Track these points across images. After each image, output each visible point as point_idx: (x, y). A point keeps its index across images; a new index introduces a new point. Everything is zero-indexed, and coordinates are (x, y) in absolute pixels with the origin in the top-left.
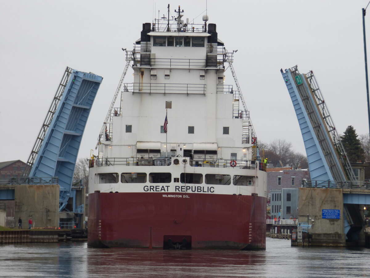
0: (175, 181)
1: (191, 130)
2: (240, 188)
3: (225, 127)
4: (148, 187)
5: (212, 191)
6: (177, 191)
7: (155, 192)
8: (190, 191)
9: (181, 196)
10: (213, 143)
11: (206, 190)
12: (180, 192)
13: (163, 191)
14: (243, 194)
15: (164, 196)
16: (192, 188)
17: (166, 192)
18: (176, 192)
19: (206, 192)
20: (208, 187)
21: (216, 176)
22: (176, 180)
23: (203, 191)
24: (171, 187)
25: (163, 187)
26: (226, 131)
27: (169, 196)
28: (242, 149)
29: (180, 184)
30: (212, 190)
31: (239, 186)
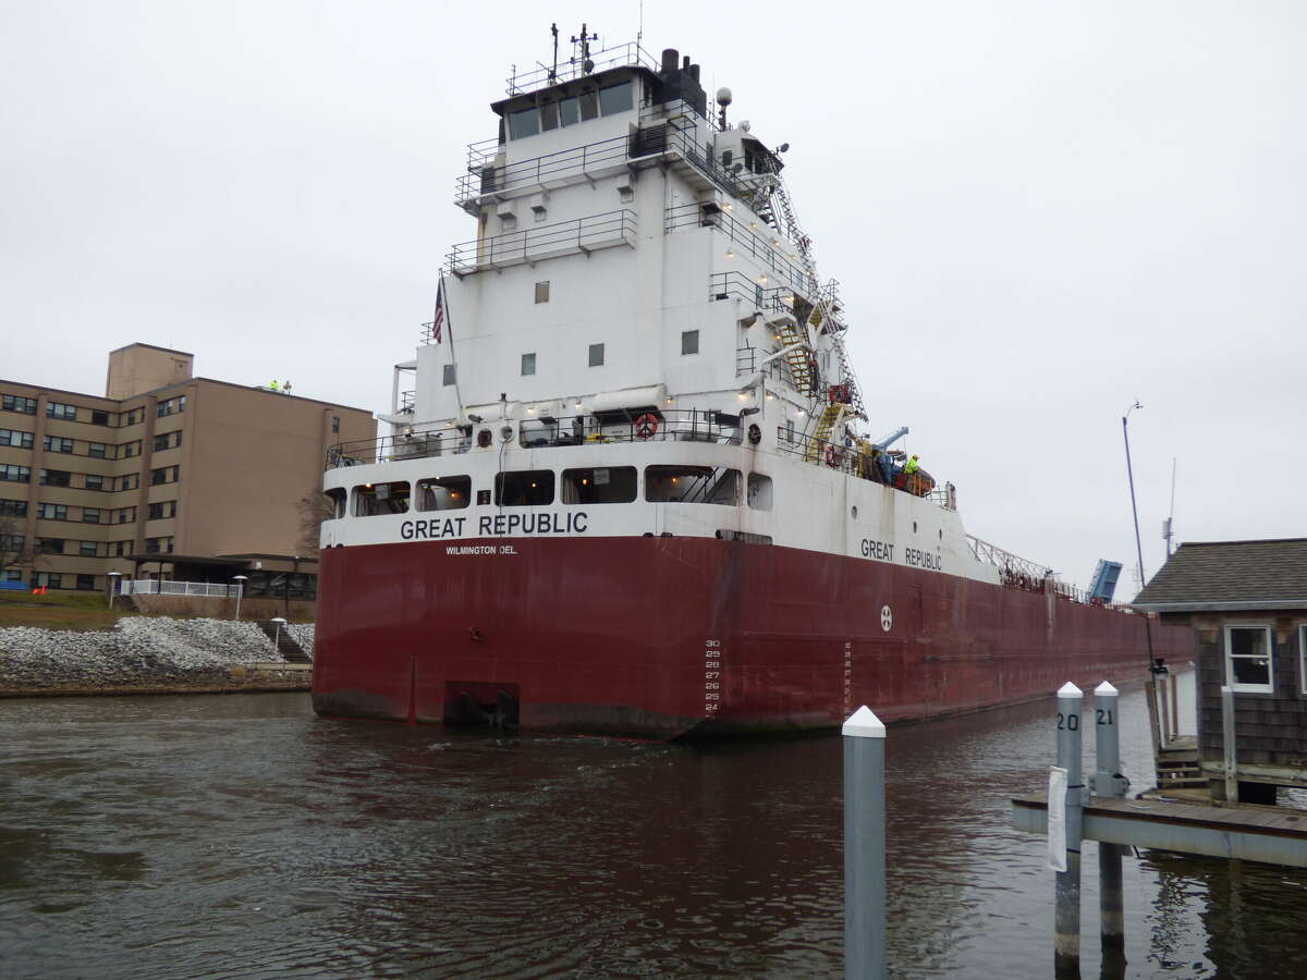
0: (480, 502)
1: (596, 355)
2: (665, 511)
3: (689, 333)
4: (411, 524)
5: (580, 527)
6: (485, 535)
7: (429, 539)
8: (518, 532)
9: (493, 550)
10: (654, 386)
11: (562, 524)
12: (493, 536)
13: (448, 537)
14: (677, 533)
15: (450, 551)
16: (524, 520)
17: (457, 537)
18: (483, 536)
19: (563, 531)
20: (569, 515)
21: (596, 473)
22: (483, 497)
23: (556, 530)
24: (471, 521)
25: (449, 521)
26: (690, 342)
27: (465, 551)
28: (736, 394)
29: (492, 510)
30: (581, 522)
31: (661, 505)
